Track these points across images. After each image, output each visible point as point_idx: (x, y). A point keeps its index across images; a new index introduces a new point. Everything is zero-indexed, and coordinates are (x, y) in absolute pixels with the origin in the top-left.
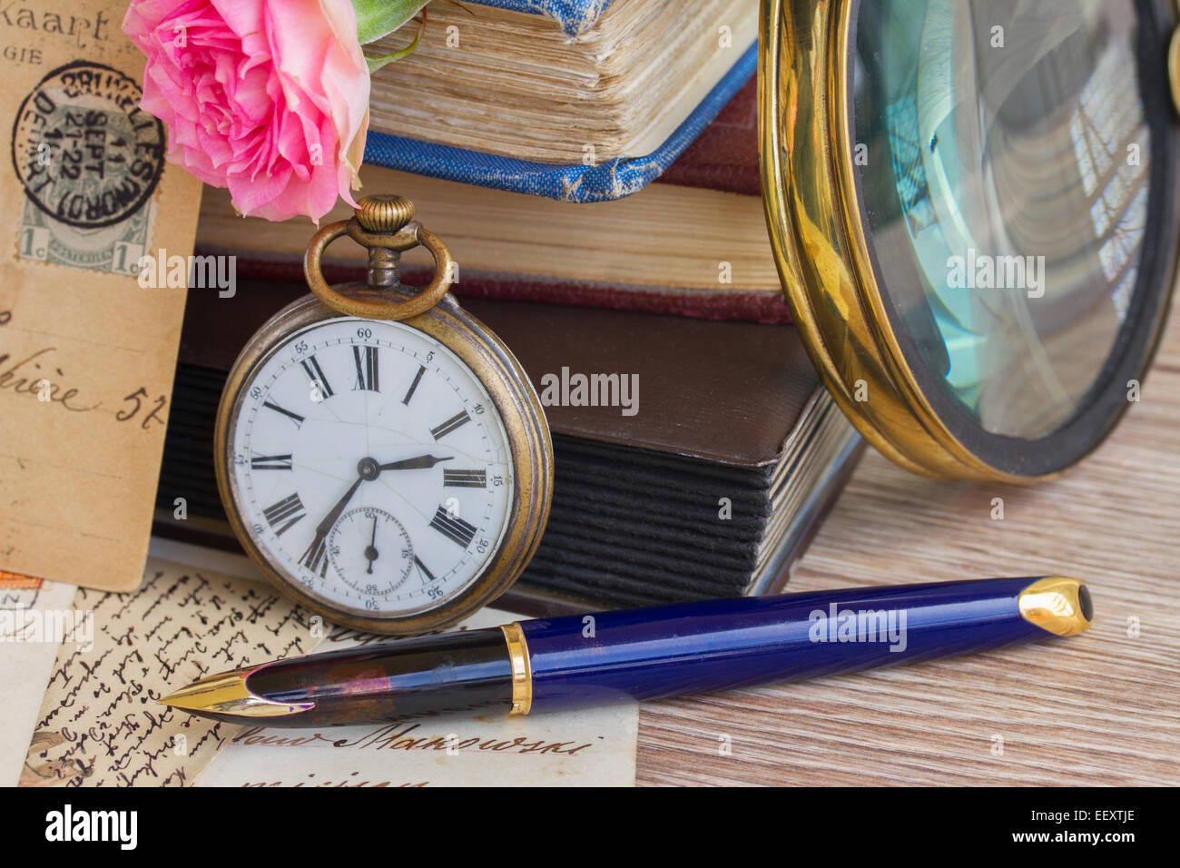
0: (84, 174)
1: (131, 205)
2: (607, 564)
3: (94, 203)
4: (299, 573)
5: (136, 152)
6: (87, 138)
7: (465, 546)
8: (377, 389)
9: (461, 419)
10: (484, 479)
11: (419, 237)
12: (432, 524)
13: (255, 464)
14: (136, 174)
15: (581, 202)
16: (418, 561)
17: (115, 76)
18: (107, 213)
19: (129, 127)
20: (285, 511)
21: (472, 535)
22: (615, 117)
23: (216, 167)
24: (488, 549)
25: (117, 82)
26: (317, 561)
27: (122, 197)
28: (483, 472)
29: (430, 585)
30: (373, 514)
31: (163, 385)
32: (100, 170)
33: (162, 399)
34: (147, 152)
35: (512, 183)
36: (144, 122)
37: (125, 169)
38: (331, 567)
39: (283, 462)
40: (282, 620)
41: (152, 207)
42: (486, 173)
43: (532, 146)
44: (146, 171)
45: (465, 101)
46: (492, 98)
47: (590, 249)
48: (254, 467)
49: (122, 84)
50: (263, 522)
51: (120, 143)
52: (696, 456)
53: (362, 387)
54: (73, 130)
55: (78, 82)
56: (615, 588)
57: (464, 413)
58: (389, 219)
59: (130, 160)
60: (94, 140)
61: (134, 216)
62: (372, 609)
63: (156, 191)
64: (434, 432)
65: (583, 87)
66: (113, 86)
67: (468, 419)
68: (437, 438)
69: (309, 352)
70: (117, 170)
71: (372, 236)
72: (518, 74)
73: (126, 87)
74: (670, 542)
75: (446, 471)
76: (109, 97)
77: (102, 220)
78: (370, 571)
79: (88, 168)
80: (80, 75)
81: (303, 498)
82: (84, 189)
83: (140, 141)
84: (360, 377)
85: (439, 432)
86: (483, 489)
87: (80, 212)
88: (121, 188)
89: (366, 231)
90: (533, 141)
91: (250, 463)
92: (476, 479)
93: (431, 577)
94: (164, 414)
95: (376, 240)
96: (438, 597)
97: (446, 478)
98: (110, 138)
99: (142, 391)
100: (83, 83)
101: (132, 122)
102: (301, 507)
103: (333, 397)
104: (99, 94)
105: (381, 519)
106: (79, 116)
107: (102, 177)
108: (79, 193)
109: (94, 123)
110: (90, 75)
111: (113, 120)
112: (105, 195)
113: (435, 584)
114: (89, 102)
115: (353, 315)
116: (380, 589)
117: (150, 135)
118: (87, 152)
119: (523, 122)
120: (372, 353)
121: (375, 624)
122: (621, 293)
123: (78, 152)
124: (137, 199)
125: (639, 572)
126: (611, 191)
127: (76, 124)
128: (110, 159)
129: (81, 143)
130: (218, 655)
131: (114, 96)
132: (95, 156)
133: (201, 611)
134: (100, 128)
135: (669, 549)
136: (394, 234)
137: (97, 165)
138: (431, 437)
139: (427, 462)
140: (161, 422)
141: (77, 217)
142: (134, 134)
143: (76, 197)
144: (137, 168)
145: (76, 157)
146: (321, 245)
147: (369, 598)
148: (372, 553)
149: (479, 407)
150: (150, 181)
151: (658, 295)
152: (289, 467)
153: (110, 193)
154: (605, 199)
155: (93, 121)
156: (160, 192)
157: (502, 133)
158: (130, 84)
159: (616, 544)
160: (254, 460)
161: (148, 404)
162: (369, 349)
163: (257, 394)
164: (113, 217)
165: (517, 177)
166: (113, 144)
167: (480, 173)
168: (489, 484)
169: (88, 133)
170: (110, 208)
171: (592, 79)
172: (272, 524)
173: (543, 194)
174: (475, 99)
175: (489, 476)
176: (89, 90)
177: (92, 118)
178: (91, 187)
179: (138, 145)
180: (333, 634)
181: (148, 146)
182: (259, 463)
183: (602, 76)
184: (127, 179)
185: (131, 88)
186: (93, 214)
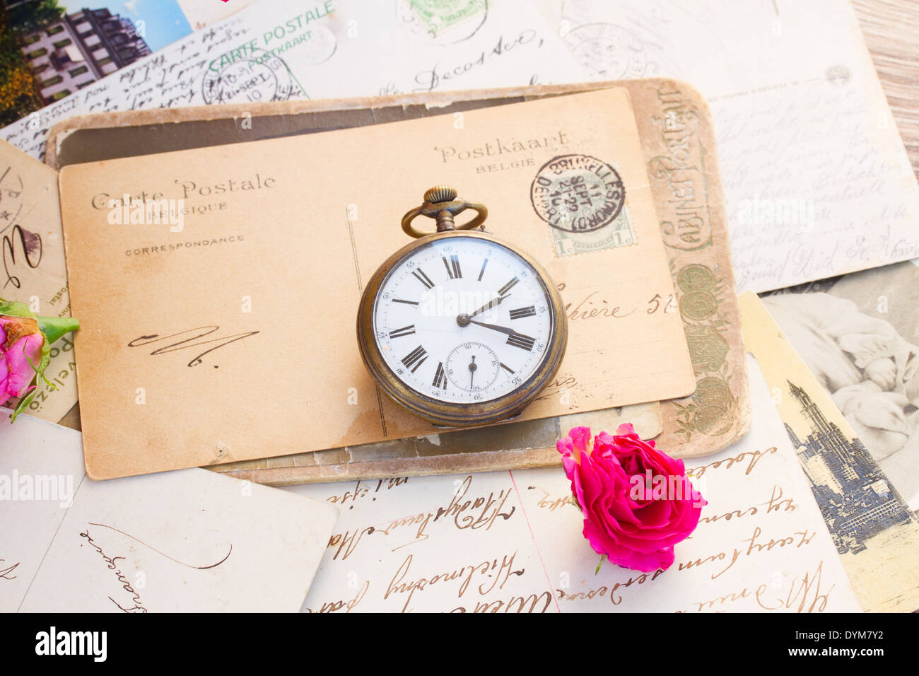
0: (580, 207)
1: (614, 213)
3: (592, 218)
5: (607, 188)
6: (575, 190)
14: (611, 198)
17: (580, 158)
18: (601, 221)
19: (597, 179)
25: (583, 160)
27: (607, 211)
31: (668, 290)
32: (589, 202)
33: (671, 296)
34: (613, 186)
36: (605, 173)
37: (603, 197)
44: (616, 195)
49: (585, 160)
51: (595, 187)
54: (566, 189)
55: (560, 166)
59: (604, 193)
60: (579, 190)
61: (618, 217)
63: (625, 202)
66: (581, 163)
70: (600, 199)
73: (588, 161)
76: (580, 168)
77: (600, 224)
79: (581, 204)
80: (560, 163)
82: (583, 214)
83: (606, 182)
87: (585, 225)
88: (605, 207)
98: (589, 186)
99: (657, 296)
100: (562, 166)
101: (599, 175)
104: (574, 168)
106: (567, 181)
107: (591, 205)
108: (582, 216)
109: (577, 181)
110: (566, 162)
111: (587, 177)
112: (596, 213)
114: (569, 174)
117: (612, 178)
118: (578, 197)
123: (572, 198)
124: (616, 209)
127: (566, 185)
128: (593, 196)
129: (573, 194)
131: (583, 167)
132: (583, 197)
134: (581, 183)
137: (586, 201)
140: (674, 307)
141: (585, 228)
142: (602, 180)
143: (580, 219)
144: (610, 195)
145: (573, 201)
150: (620, 199)
153: (599, 211)
155: (575, 182)
156: (628, 203)
158: (589, 158)
161: (663, 301)
164: (606, 222)
166: (591, 188)
169: (575, 188)
170: (602, 218)
176: (567, 168)
177: (574, 180)
178: (586, 212)
179: (606, 185)
181: (612, 184)
184: (606, 202)
185: (591, 160)
186: (593, 223)
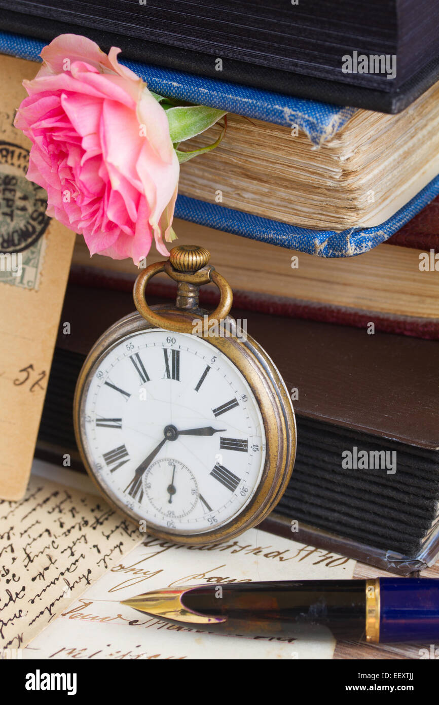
2: (335, 506)
4: (125, 499)
7: (233, 491)
8: (178, 379)
9: (233, 404)
10: (246, 446)
11: (211, 276)
12: (212, 474)
13: (98, 423)
15: (327, 257)
16: (201, 498)
20: (117, 455)
21: (237, 484)
22: (354, 199)
23: (71, 223)
24: (247, 494)
26: (136, 493)
28: (246, 441)
29: (209, 515)
30: (173, 464)
31: (44, 364)
33: (44, 373)
35: (281, 241)
38: (145, 496)
39: (115, 423)
40: (114, 529)
41: (43, 242)
42: (264, 233)
43: (298, 215)
45: (255, 182)
46: (272, 181)
47: (345, 284)
48: (98, 425)
50: (102, 462)
52: (395, 439)
53: (169, 377)
56: (339, 523)
57: (235, 400)
58: (190, 263)
61: (32, 248)
62: (171, 527)
63: (47, 232)
64: (214, 411)
65: (331, 177)
67: (237, 404)
68: (216, 415)
69: (135, 351)
71: (179, 274)
72: (289, 166)
74: (378, 495)
75: (222, 439)
78: (170, 502)
81: (129, 449)
84: (168, 370)
85: (218, 412)
86: (245, 453)
89: (175, 270)
90: (298, 212)
91: (95, 422)
92: (241, 445)
93: (210, 509)
94: (44, 383)
95: (182, 277)
96: (214, 523)
97: (222, 443)
99: (31, 366)
102: (127, 454)
103: (149, 382)
105: (178, 467)
113: (212, 514)
115: (162, 327)
116: (177, 514)
119: (293, 198)
120: (176, 354)
121: (173, 538)
125: (356, 514)
126: (346, 251)
130: (65, 552)
133: (61, 518)
135: (377, 500)
136: (194, 274)
138: (213, 414)
139: (210, 431)
140: (42, 388)
146: (146, 278)
147: (169, 519)
148: (172, 490)
149: (245, 397)
151: (388, 320)
152: (120, 427)
154: (342, 256)
156: (49, 233)
157: (278, 205)
159: (342, 493)
160: (98, 420)
161: (34, 376)
162: (174, 351)
163: (100, 376)
165: (284, 237)
167: (260, 233)
168: (250, 450)
171: (337, 173)
172: (108, 464)
173: (301, 250)
174: (260, 180)
175: (250, 444)
180: (147, 541)
182: (102, 422)
183: (344, 171)
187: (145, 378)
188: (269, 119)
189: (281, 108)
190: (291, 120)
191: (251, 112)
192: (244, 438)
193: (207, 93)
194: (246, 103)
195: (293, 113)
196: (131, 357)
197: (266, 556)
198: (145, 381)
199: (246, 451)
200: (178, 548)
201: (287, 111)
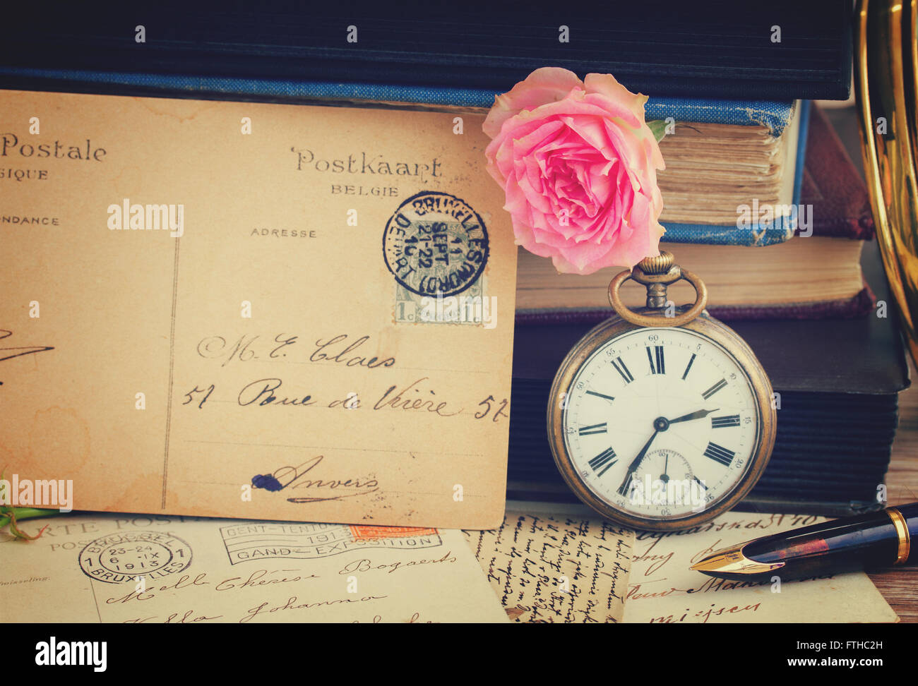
0: (435, 263)
1: (469, 279)
3: (444, 281)
4: (614, 499)
5: (469, 246)
6: (434, 240)
7: (728, 465)
8: (663, 372)
9: (721, 384)
10: (738, 420)
11: (682, 274)
12: (705, 454)
13: (582, 432)
14: (471, 259)
15: (765, 245)
16: (696, 479)
17: (450, 199)
18: (454, 287)
19: (462, 230)
20: (603, 460)
21: (732, 458)
22: (776, 192)
24: (743, 465)
25: (452, 202)
26: (626, 491)
27: (463, 275)
28: (738, 416)
30: (665, 454)
31: (503, 390)
32: (446, 259)
33: (505, 401)
34: (477, 245)
35: (719, 238)
36: (472, 226)
37: (463, 257)
39: (601, 428)
41: (484, 278)
42: (700, 234)
43: (722, 216)
44: (478, 257)
46: (693, 189)
48: (581, 434)
49: (455, 203)
50: (589, 468)
51: (458, 241)
53: (654, 373)
54: (425, 236)
55: (424, 205)
57: (724, 380)
58: (661, 265)
59: (465, 250)
60: (439, 241)
61: (473, 286)
62: (666, 515)
63: (486, 268)
64: (704, 395)
65: (760, 173)
66: (449, 205)
67: (726, 383)
68: (705, 398)
69: (616, 355)
70: (458, 258)
72: (716, 171)
73: (458, 205)
74: (834, 453)
75: (713, 419)
76: (447, 212)
77: (451, 291)
79: (437, 259)
80: (425, 200)
81: (616, 450)
82: (436, 273)
83: (471, 238)
84: (652, 367)
85: (707, 395)
86: (737, 427)
87: (435, 288)
88: (462, 270)
90: (722, 213)
91: (578, 432)
92: (733, 421)
94: (507, 411)
96: (711, 501)
97: (713, 423)
98: (450, 238)
99: (491, 398)
100: (427, 206)
101: (464, 227)
103: (634, 381)
104: (439, 211)
105: (670, 455)
106: (428, 226)
107: (447, 264)
108: (433, 276)
109: (439, 230)
110: (432, 200)
111: (451, 227)
112: (450, 275)
113: (708, 492)
114: (433, 217)
115: (650, 326)
117: (478, 234)
118: (435, 249)
119: (715, 202)
120: (660, 351)
121: (670, 524)
122: (757, 309)
123: (429, 250)
124: (473, 275)
125: (815, 474)
126: (785, 235)
127: (425, 232)
128: (452, 252)
129: (431, 244)
131: (450, 212)
132: (441, 251)
134: (443, 233)
135: (835, 457)
137: (443, 257)
138: (702, 398)
139: (702, 414)
140: (505, 416)
141: (433, 291)
142: (467, 234)
143: (431, 279)
144: (471, 255)
145: (428, 253)
146: (617, 285)
147: (663, 508)
148: (665, 478)
149: (732, 376)
150: (481, 263)
151: (780, 308)
152: (605, 431)
153: (454, 273)
154: (781, 242)
155: (437, 229)
156: (488, 269)
157: (702, 210)
158: (459, 202)
159: (799, 459)
160: (581, 430)
161: (495, 406)
162: (657, 348)
163: (581, 387)
164: (458, 289)
165: (722, 234)
166: (452, 242)
167: (697, 234)
168: (742, 422)
169: (434, 237)
170: (455, 283)
171: (765, 167)
172: (594, 469)
173: (739, 244)
175: (742, 418)
176: (432, 210)
177: (436, 227)
178: (440, 271)
179: (470, 241)
180: (639, 535)
181: (477, 241)
182: (584, 431)
183: (772, 165)
184: (465, 263)
185: (461, 205)
186: (444, 288)
187: (628, 377)
188: (731, 120)
189: (742, 109)
190: (755, 118)
191: (713, 117)
192: (735, 414)
193: (665, 107)
194: (707, 110)
195: (755, 111)
196: (613, 362)
197: (747, 527)
198: (628, 382)
199: (739, 424)
200: (668, 536)
201: (750, 111)
